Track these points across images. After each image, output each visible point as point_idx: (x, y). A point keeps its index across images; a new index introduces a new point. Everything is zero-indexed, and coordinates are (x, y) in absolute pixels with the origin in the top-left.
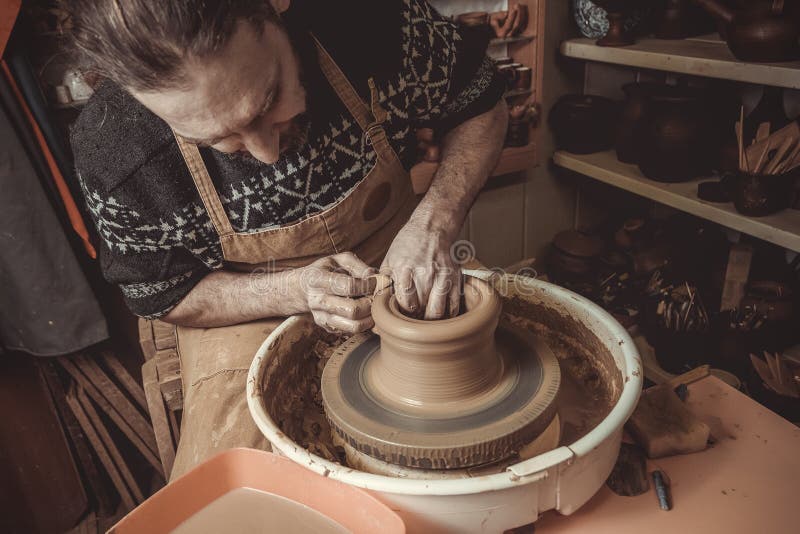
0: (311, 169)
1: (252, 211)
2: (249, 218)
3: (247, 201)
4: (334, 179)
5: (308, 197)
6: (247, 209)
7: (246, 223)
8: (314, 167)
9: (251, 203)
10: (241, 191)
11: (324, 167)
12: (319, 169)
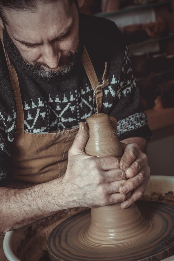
0: (68, 106)
1: (40, 116)
2: (37, 121)
3: (38, 110)
4: (78, 117)
5: (60, 118)
6: (38, 115)
7: (34, 124)
8: (70, 106)
9: (40, 112)
10: (37, 103)
11: (76, 109)
12: (73, 108)
